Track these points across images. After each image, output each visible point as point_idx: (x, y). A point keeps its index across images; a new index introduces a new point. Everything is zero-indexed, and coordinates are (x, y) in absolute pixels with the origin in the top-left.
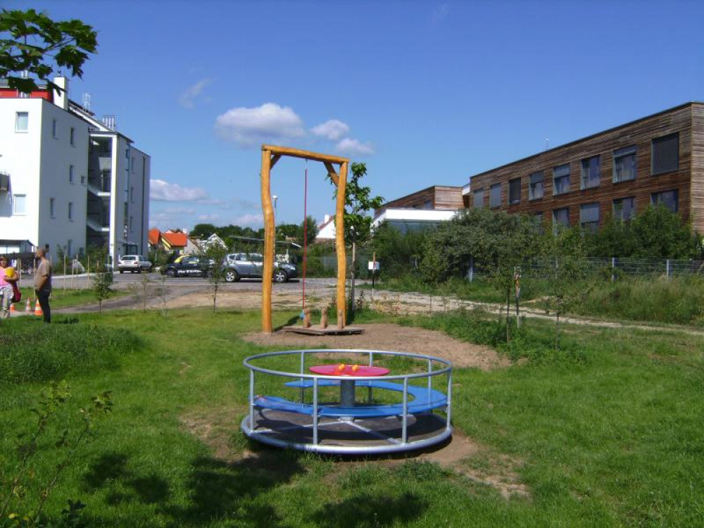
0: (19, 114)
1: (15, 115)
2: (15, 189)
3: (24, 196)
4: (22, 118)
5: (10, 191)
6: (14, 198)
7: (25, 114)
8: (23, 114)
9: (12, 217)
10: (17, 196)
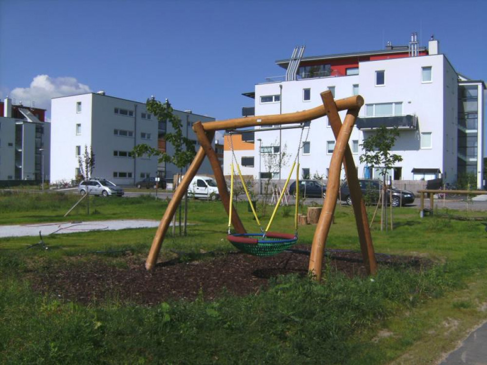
0: (424, 68)
1: (420, 70)
2: (422, 128)
3: (430, 133)
4: (426, 72)
5: (419, 131)
6: (421, 135)
7: (429, 68)
8: (427, 68)
9: (420, 151)
10: (424, 133)
